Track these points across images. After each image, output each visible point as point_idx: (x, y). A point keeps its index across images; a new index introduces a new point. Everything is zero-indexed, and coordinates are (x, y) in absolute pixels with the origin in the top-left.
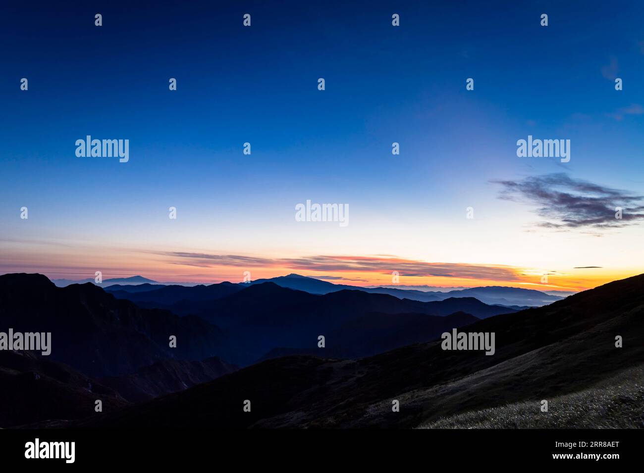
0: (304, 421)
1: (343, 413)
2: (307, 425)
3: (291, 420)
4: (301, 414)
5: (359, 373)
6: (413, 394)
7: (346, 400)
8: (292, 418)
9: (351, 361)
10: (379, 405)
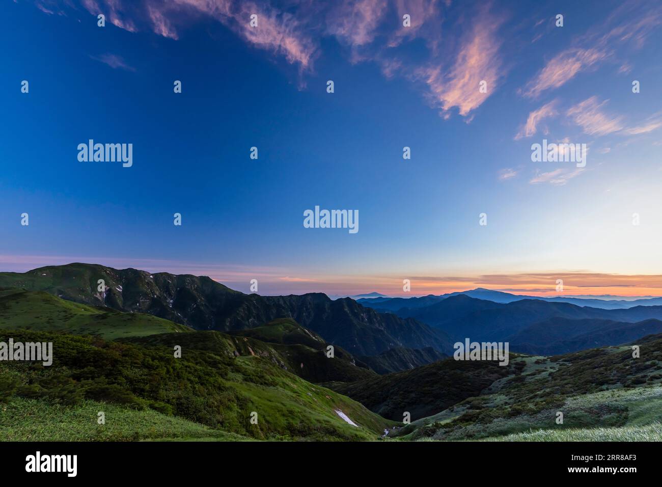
0: (506, 403)
1: (542, 402)
2: (510, 407)
3: (495, 401)
4: (503, 397)
5: (551, 368)
6: (612, 393)
7: (543, 390)
8: (496, 399)
9: (541, 358)
10: (578, 399)
